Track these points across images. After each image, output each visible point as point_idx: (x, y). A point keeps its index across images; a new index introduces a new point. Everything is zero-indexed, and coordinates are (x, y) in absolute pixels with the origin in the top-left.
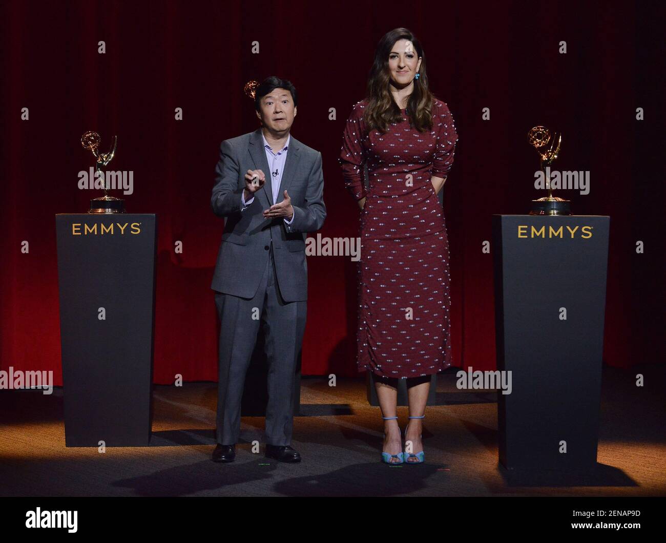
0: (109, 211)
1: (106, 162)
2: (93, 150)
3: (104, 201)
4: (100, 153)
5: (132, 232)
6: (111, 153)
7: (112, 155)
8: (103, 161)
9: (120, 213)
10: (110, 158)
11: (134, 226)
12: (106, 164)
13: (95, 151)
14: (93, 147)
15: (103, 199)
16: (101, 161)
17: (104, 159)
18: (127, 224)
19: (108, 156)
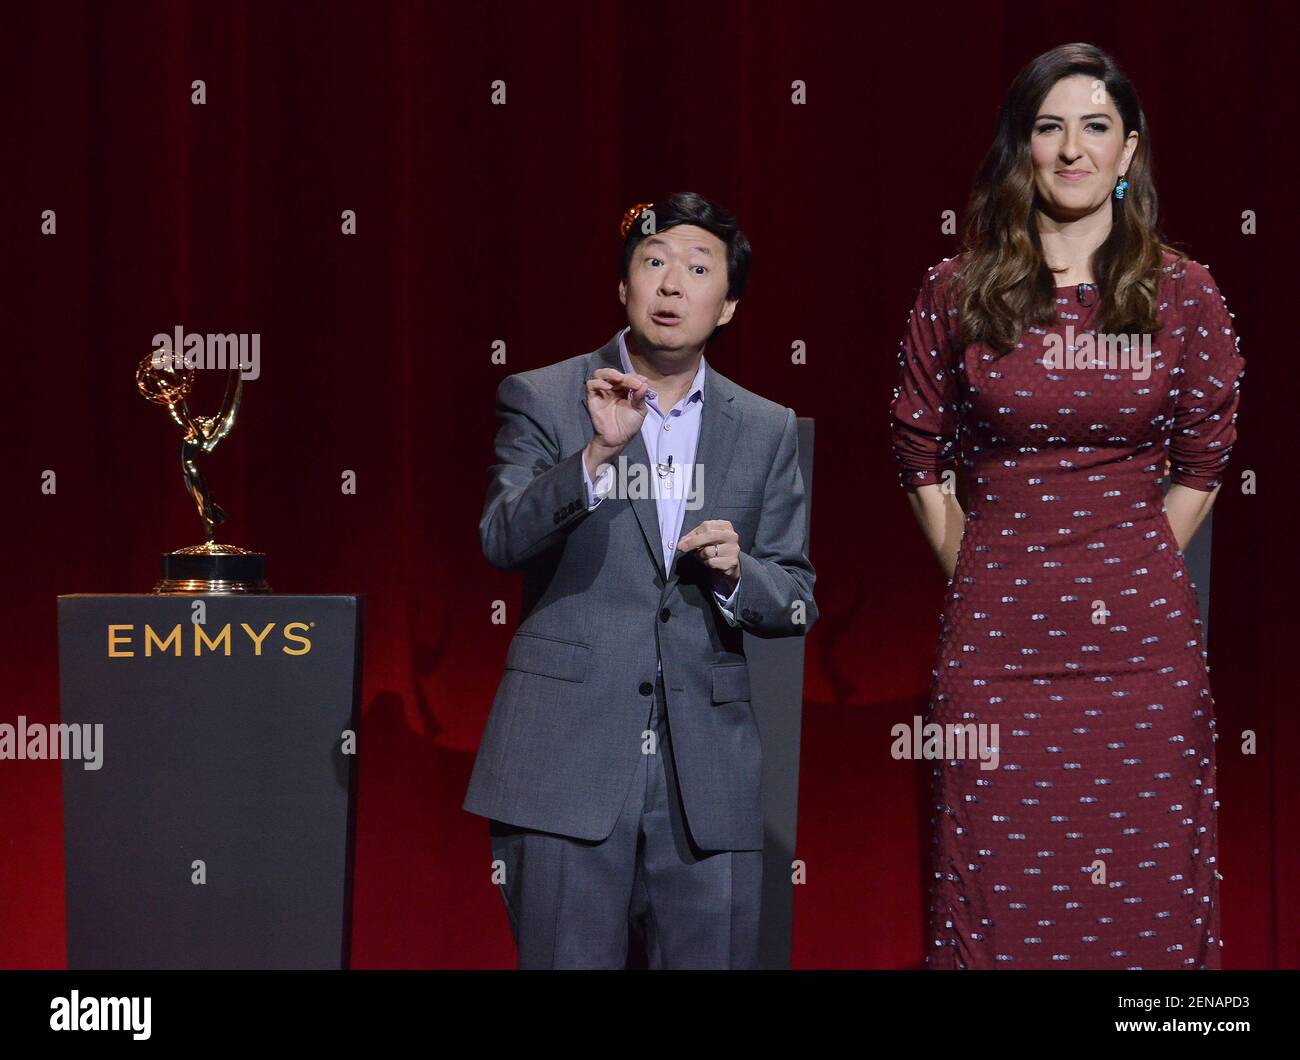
0: (217, 587)
1: (210, 441)
2: (171, 407)
3: (205, 558)
4: (194, 414)
5: (286, 650)
6: (226, 414)
7: (230, 421)
8: (201, 438)
9: (249, 592)
10: (221, 430)
11: (294, 631)
12: (212, 446)
13: (178, 408)
14: (173, 398)
15: (199, 550)
16: (195, 437)
17: (206, 433)
18: (271, 626)
19: (217, 422)
